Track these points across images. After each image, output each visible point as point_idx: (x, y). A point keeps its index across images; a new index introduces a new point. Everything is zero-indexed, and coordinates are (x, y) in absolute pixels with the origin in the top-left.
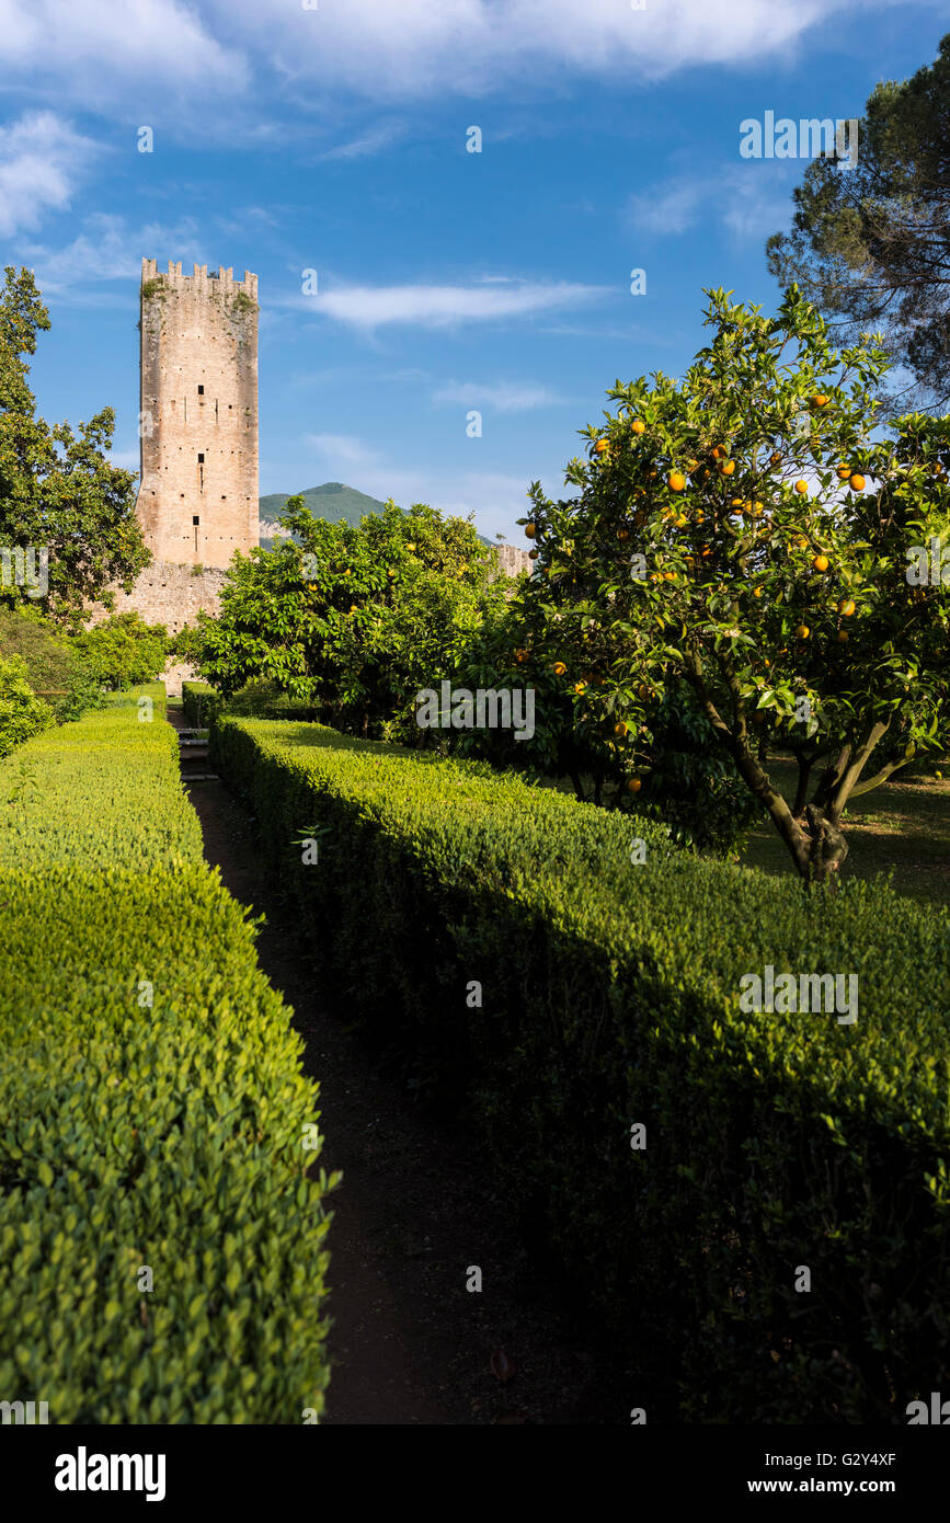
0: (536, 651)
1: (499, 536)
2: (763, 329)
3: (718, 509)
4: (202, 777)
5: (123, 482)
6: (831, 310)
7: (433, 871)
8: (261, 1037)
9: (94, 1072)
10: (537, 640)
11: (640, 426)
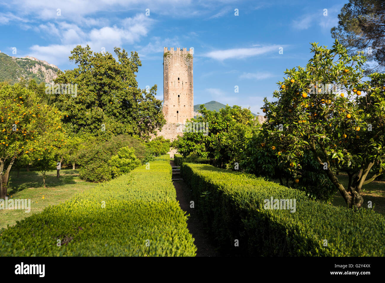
0: (267, 143)
1: (258, 113)
2: (328, 52)
3: (317, 103)
4: (179, 179)
5: (159, 103)
6: (351, 46)
7: (237, 204)
8: (185, 246)
9: (141, 253)
10: (267, 140)
11: (293, 81)
